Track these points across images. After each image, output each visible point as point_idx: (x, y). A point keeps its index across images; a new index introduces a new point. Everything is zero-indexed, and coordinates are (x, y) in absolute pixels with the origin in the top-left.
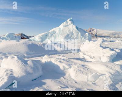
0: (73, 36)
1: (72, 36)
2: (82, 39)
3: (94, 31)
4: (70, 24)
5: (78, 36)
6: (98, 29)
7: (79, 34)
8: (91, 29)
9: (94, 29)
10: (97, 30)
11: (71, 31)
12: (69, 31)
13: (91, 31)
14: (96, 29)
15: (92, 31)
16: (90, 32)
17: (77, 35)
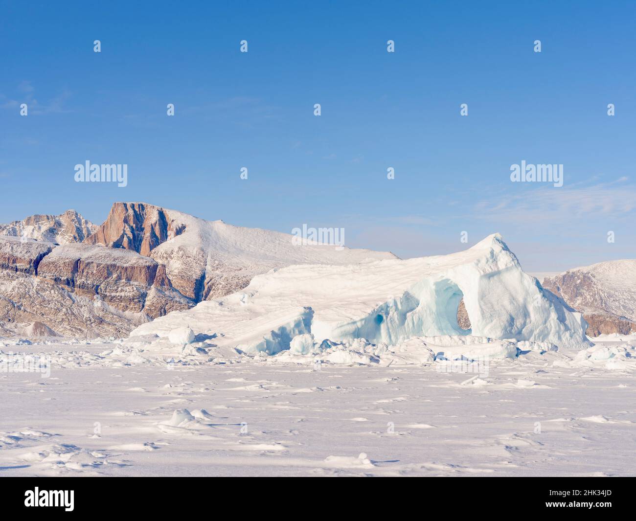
0: (529, 326)
1: (525, 324)
2: (564, 339)
3: (172, 242)
4: (507, 269)
5: (548, 324)
6: (219, 227)
7: (549, 314)
8: (139, 218)
9: (175, 218)
10: (204, 236)
11: (521, 300)
12: (511, 303)
13: (135, 244)
14: (204, 218)
15: (156, 242)
16: (132, 258)
17: (545, 322)
